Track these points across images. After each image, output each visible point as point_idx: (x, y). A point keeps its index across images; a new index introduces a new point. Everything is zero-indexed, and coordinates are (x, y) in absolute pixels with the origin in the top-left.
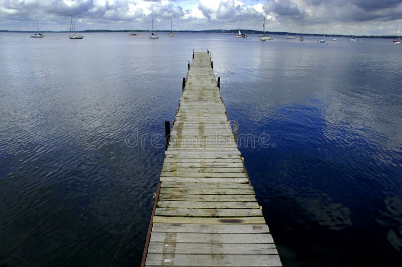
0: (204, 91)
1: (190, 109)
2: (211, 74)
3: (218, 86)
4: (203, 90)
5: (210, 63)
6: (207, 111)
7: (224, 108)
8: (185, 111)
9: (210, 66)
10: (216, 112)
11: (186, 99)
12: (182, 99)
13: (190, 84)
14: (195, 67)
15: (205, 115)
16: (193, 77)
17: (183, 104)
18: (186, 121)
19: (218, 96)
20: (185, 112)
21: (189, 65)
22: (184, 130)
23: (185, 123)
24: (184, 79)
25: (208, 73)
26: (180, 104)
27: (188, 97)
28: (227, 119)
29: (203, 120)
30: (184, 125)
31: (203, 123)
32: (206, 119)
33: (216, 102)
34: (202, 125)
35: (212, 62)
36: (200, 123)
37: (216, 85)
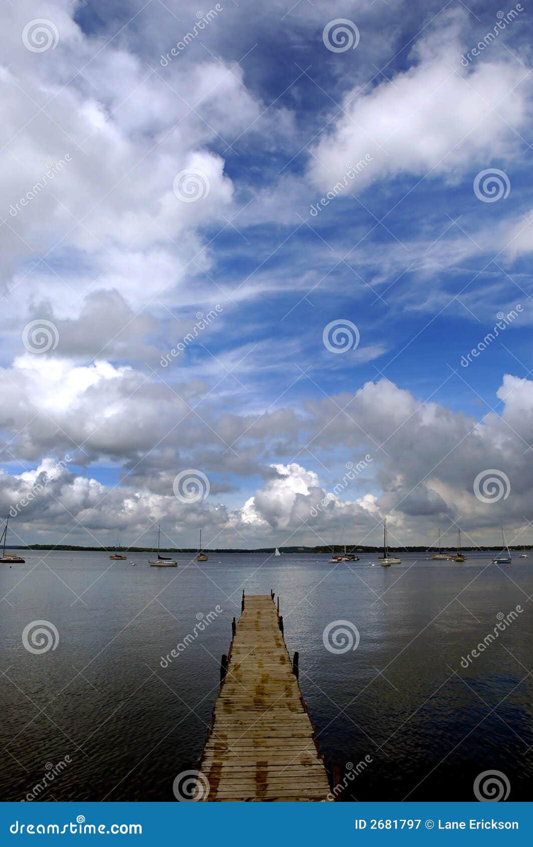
0: (265, 685)
1: (235, 730)
2: (279, 645)
3: (295, 671)
4: (263, 681)
5: (276, 619)
6: (273, 734)
7: (309, 724)
8: (225, 733)
9: (277, 625)
10: (293, 736)
11: (227, 703)
12: (219, 703)
13: (237, 667)
14: (248, 629)
15: (270, 742)
16: (241, 651)
17: (220, 716)
18: (227, 759)
19: (296, 695)
20: (224, 737)
21: (234, 624)
22: (221, 783)
23: (225, 763)
24: (224, 657)
25: (273, 643)
26: (214, 716)
27: (232, 698)
28: (316, 752)
29: (265, 755)
30: (223, 770)
31: (265, 764)
32: (271, 754)
33: (292, 710)
34: (264, 769)
35: (281, 618)
36: (259, 765)
37: (290, 670)
